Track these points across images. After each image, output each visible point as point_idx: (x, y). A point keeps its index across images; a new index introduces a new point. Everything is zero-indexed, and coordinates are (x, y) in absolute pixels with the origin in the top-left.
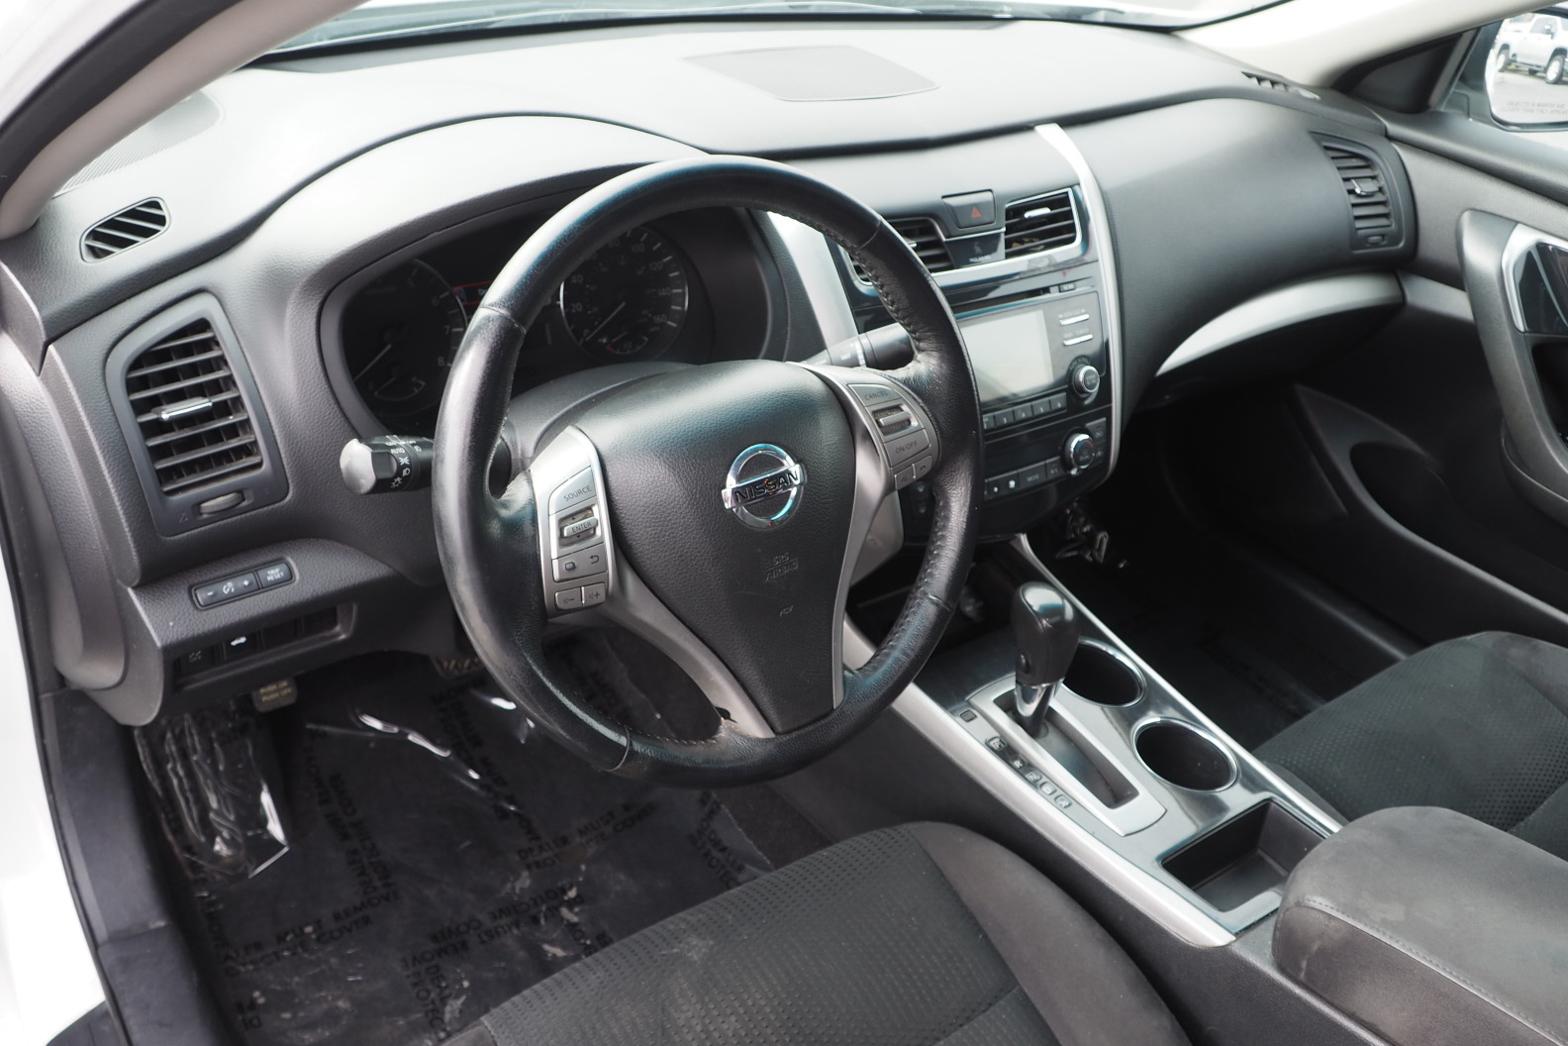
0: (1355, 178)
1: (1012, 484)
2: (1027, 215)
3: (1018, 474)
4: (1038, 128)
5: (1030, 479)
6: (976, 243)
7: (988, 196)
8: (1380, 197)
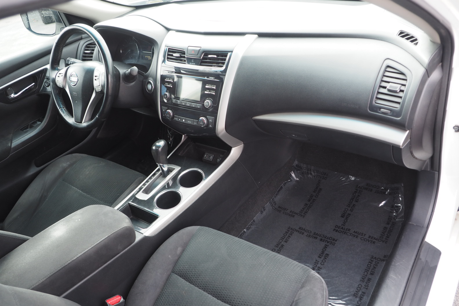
0: (391, 82)
2: (209, 56)
3: (186, 119)
6: (193, 60)
7: (199, 49)
8: (401, 94)
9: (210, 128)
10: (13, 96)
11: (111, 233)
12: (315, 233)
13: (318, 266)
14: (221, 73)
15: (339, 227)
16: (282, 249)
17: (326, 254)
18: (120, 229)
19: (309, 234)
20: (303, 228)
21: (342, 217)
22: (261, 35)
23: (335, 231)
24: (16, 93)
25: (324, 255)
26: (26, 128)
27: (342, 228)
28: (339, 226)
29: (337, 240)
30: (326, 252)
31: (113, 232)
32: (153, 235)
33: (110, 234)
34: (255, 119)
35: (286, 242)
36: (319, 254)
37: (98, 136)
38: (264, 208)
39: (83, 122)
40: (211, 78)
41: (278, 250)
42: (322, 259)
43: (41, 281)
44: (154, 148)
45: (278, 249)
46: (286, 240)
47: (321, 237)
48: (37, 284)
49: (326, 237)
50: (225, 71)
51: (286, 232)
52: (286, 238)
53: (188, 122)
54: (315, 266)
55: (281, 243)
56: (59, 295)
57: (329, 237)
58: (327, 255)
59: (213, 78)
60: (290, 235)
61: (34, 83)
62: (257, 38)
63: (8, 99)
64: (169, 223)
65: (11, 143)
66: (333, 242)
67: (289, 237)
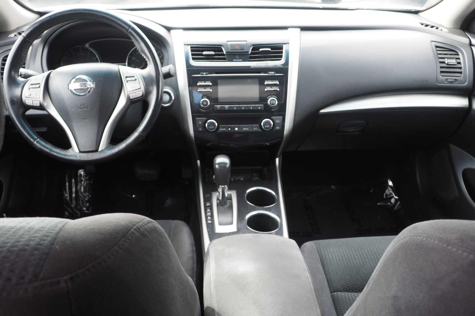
0: (447, 58)
1: (236, 129)
2: (261, 50)
3: (239, 126)
4: (289, 29)
5: (244, 129)
6: (237, 56)
7: (245, 43)
8: (459, 66)
9: (278, 130)
14: (282, 66)
22: (304, 29)
40: (270, 73)
50: (287, 63)
59: (273, 73)
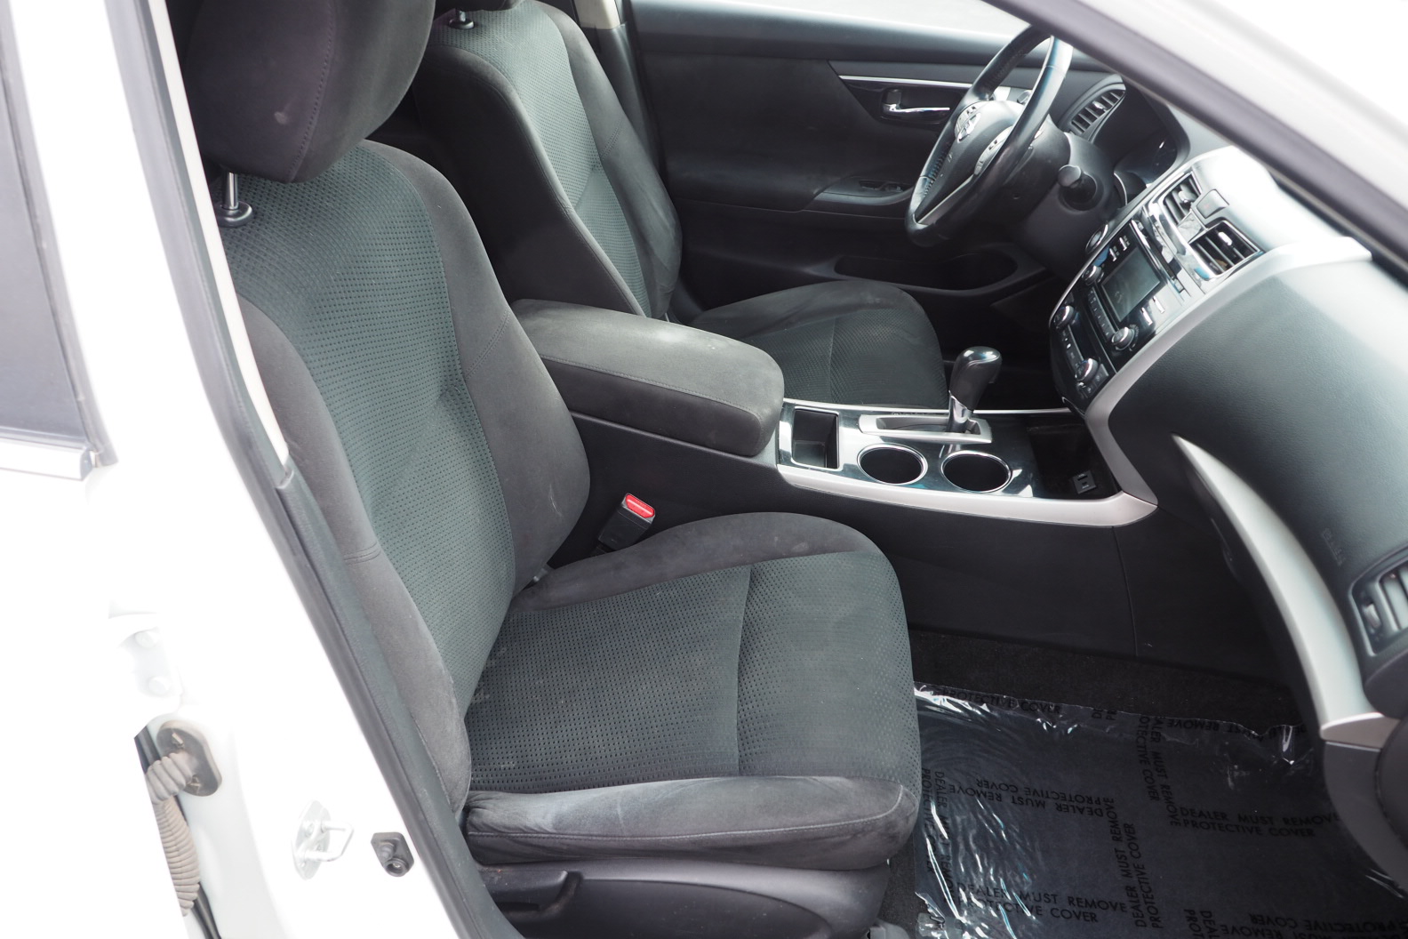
10: (893, 108)
11: (718, 400)
12: (1143, 868)
13: (1042, 904)
15: (1210, 921)
16: (1030, 805)
17: (1091, 914)
18: (739, 407)
19: (1127, 854)
20: (1134, 833)
21: (1254, 919)
23: (1188, 914)
24: (902, 106)
25: (1087, 910)
26: (873, 185)
27: (1212, 930)
28: (1212, 918)
29: (1161, 927)
30: (1097, 911)
31: (722, 401)
32: (792, 484)
33: (715, 399)
34: (1178, 443)
35: (1059, 808)
36: (1080, 896)
37: (995, 304)
38: (1112, 712)
39: (920, 221)
41: (1019, 798)
42: (1068, 908)
43: (567, 362)
44: (968, 353)
45: (1025, 797)
46: (1063, 807)
47: (1141, 887)
48: (559, 361)
49: (1148, 897)
51: (1090, 799)
52: (1072, 803)
53: (1072, 354)
54: (1038, 898)
55: (1048, 797)
56: (570, 409)
57: (1154, 905)
58: (1094, 918)
60: (1086, 810)
61: (948, 109)
62: (1367, 261)
63: (882, 109)
64: (841, 494)
65: (822, 191)
66: (1147, 920)
67: (1081, 811)
